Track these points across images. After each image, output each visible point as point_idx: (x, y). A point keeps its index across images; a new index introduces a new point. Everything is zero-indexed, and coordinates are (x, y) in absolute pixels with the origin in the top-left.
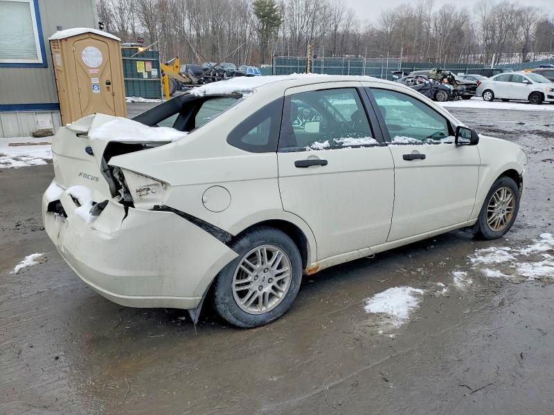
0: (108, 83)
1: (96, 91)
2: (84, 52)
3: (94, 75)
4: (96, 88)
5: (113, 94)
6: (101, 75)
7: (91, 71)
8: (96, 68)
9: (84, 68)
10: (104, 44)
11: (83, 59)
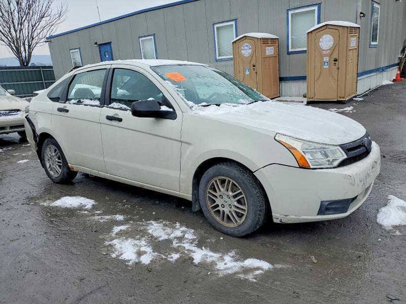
0: (336, 60)
1: (326, 67)
2: (321, 40)
3: (326, 55)
4: (326, 64)
5: (338, 69)
6: (331, 55)
7: (324, 53)
8: (328, 50)
9: (320, 50)
10: (336, 31)
11: (320, 44)
